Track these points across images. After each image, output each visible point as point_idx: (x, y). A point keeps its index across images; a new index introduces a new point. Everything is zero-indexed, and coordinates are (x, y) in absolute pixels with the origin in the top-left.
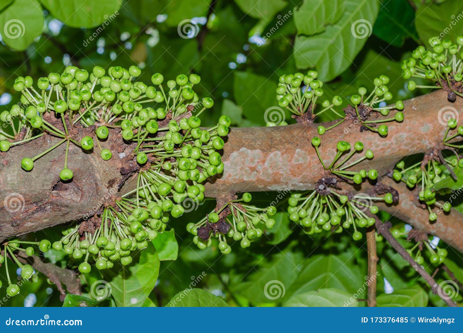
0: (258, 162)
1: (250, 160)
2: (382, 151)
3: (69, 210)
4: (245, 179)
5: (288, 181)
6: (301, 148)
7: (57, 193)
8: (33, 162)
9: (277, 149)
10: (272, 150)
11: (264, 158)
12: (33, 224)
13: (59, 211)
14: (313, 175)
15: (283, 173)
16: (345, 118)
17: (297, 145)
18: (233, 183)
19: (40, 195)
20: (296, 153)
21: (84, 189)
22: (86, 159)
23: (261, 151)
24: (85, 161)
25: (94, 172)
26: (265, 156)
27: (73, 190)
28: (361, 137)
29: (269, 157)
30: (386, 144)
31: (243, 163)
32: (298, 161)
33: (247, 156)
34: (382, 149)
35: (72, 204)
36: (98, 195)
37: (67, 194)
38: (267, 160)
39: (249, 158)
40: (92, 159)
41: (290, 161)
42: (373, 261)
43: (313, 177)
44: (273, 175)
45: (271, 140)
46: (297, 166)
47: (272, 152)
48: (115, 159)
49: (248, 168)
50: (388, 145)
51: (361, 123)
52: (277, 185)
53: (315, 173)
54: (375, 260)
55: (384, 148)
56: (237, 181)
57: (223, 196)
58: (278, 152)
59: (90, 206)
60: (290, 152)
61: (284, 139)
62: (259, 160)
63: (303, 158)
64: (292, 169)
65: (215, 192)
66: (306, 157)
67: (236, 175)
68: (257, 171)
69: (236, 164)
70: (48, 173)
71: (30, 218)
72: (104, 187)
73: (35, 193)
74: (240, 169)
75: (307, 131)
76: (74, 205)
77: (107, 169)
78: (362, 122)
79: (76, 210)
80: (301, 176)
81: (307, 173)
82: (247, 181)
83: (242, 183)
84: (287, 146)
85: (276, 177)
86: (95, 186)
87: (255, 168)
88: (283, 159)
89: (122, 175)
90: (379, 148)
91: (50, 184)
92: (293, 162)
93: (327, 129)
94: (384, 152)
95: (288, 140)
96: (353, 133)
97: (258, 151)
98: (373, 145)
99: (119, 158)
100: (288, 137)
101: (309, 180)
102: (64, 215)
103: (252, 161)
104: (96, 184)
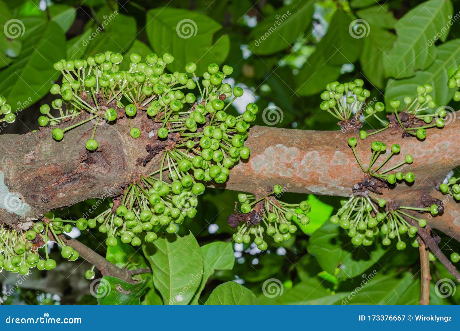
0: (294, 159)
1: (286, 156)
2: (425, 159)
3: (95, 181)
4: (281, 175)
5: (327, 182)
6: (340, 150)
7: (85, 165)
8: (63, 133)
9: (315, 149)
10: (309, 149)
11: (301, 155)
12: (65, 195)
13: (87, 182)
14: (353, 179)
15: (321, 173)
16: (389, 126)
17: (337, 147)
18: (268, 178)
19: (70, 164)
20: (335, 154)
21: (112, 164)
22: (114, 134)
23: (298, 149)
24: (114, 136)
25: (122, 147)
26: (302, 154)
27: (101, 163)
28: (404, 143)
29: (306, 155)
30: (429, 152)
31: (278, 158)
32: (337, 162)
33: (283, 151)
34: (425, 157)
35: (99, 175)
36: (125, 170)
37: (95, 167)
38: (304, 158)
39: (284, 154)
40: (121, 135)
41: (329, 162)
42: (425, 279)
43: (353, 180)
44: (310, 175)
45: (310, 140)
46: (337, 168)
47: (310, 151)
48: (144, 139)
49: (283, 164)
50: (431, 153)
51: (403, 130)
52: (316, 186)
53: (355, 176)
54: (427, 279)
55: (426, 155)
56: (272, 176)
57: (260, 191)
58: (316, 152)
59: (117, 180)
60: (329, 153)
61: (324, 141)
62: (295, 158)
63: (343, 160)
64: (330, 170)
65: (251, 186)
66: (346, 159)
67: (271, 170)
68: (293, 168)
69: (270, 159)
70: (77, 145)
71: (61, 188)
72: (133, 164)
73: (64, 163)
74: (275, 164)
75: (349, 135)
76: (100, 177)
77: (136, 147)
78: (405, 129)
79: (102, 182)
80: (339, 178)
81: (346, 175)
82: (282, 177)
83: (278, 178)
84: (326, 147)
85: (314, 177)
86: (122, 161)
87: (290, 165)
88: (321, 158)
89: (148, 151)
90: (422, 156)
91: (78, 155)
92: (332, 163)
93: (369, 135)
94: (427, 160)
95: (328, 142)
96: (396, 140)
97: (295, 149)
98: (415, 152)
99: (148, 138)
100: (328, 139)
101: (349, 183)
102: (91, 187)
103: (288, 157)
104: (124, 160)
